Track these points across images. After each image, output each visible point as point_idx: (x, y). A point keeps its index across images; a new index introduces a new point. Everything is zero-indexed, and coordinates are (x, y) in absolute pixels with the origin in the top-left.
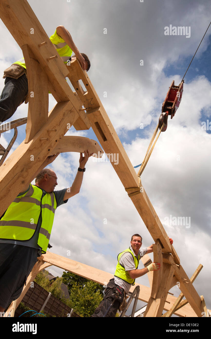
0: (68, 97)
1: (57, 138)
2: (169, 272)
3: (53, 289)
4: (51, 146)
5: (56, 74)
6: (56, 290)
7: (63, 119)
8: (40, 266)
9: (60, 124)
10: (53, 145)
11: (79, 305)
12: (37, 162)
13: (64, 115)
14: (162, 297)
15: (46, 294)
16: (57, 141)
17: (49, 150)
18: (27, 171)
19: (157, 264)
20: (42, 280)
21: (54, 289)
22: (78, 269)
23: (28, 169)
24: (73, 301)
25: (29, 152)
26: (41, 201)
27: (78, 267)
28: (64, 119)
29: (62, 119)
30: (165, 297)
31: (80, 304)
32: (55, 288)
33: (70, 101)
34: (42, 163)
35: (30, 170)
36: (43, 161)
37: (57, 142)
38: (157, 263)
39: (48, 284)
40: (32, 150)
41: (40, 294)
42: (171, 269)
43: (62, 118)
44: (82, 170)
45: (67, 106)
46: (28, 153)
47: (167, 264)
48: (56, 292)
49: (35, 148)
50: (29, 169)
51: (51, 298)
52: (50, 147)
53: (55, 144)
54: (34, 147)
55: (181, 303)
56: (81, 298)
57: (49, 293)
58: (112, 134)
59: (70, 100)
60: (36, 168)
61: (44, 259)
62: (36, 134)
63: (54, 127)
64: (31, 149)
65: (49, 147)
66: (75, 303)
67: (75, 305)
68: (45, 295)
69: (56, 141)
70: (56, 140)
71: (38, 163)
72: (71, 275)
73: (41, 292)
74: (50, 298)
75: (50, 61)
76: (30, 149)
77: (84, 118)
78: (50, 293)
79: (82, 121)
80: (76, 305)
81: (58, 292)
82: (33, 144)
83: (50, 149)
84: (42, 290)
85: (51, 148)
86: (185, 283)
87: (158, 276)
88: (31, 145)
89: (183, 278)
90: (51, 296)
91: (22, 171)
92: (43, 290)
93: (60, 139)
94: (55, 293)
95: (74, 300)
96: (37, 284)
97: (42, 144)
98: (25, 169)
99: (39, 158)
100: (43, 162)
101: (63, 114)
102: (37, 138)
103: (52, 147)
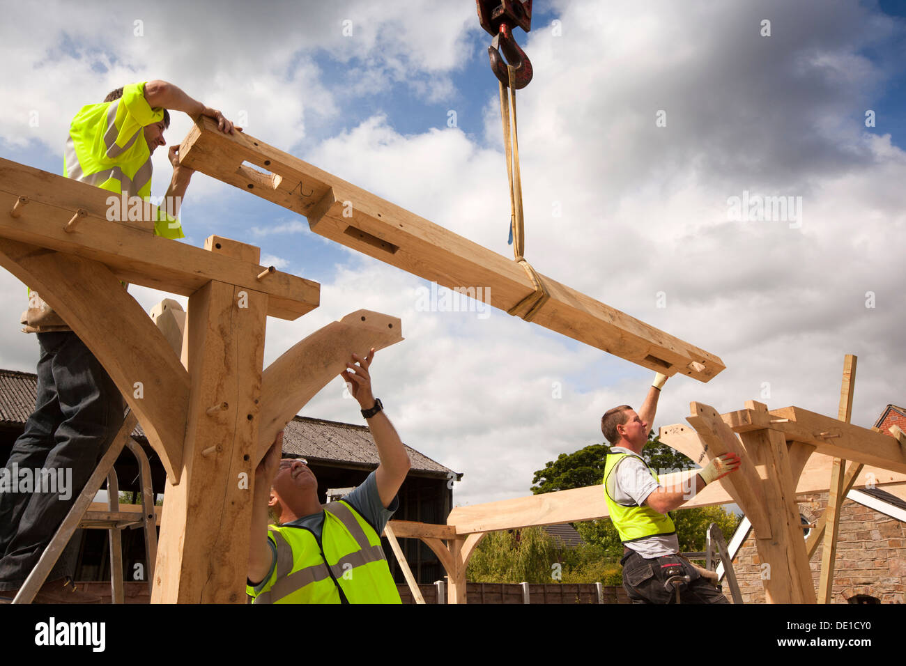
0: (202, 275)
1: (248, 407)
2: (772, 451)
3: (529, 545)
4: (245, 443)
5: (121, 245)
6: (538, 543)
7: (227, 347)
8: (460, 552)
9: (229, 368)
10: (247, 437)
11: (613, 542)
12: (235, 517)
13: (223, 333)
14: (788, 524)
15: (516, 591)
16: (253, 414)
17: (246, 458)
18: (223, 563)
19: (725, 457)
20: (492, 541)
21: (533, 544)
22: (550, 510)
23: (223, 555)
24: (593, 542)
25: (197, 512)
26: (323, 562)
27: (547, 507)
28: (230, 344)
29: (225, 346)
30: (793, 517)
31: (613, 539)
32: (533, 540)
33: (213, 282)
34: (252, 506)
35: (231, 551)
36: (249, 501)
37: (255, 417)
38: (725, 454)
39: (512, 540)
40: (200, 501)
41: (502, 599)
42: (772, 440)
43: (223, 348)
44: (374, 411)
45: (213, 301)
46: (196, 517)
47: (754, 431)
48: (542, 548)
49: (203, 488)
50: (227, 554)
51: (533, 591)
52: (244, 449)
53: (252, 428)
54: (199, 487)
55: (849, 474)
56: (608, 524)
57: (522, 585)
58: (400, 228)
59: (211, 278)
60: (243, 535)
61: (461, 530)
62: (184, 441)
63: (217, 390)
64: (197, 500)
65: (241, 449)
66: (599, 542)
67: (602, 548)
68: (513, 594)
69: (250, 417)
70: (246, 416)
71: (239, 516)
72: (551, 485)
73: (502, 594)
74: (530, 594)
75: (77, 229)
76: (192, 504)
77: (286, 287)
78: (524, 583)
79: (285, 299)
80: (605, 547)
81: (545, 545)
82: (191, 484)
83: (249, 453)
84: (501, 588)
85: (248, 447)
86: (829, 440)
87: (747, 481)
88: (190, 491)
89: (817, 434)
90: (531, 586)
91: (211, 574)
92: (503, 587)
93: (256, 402)
94: (540, 551)
95: (594, 537)
96: (481, 584)
97: (216, 461)
98: (216, 565)
99: (233, 503)
100: (251, 501)
101: (219, 332)
102: (191, 455)
103: (248, 444)
